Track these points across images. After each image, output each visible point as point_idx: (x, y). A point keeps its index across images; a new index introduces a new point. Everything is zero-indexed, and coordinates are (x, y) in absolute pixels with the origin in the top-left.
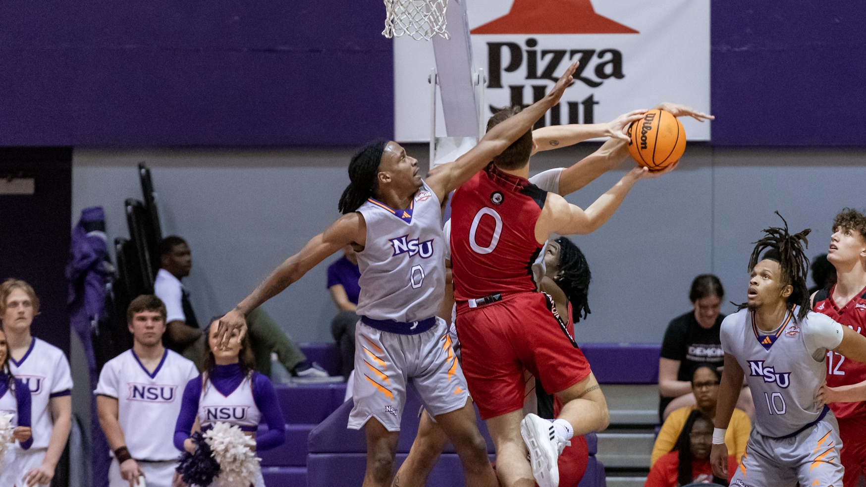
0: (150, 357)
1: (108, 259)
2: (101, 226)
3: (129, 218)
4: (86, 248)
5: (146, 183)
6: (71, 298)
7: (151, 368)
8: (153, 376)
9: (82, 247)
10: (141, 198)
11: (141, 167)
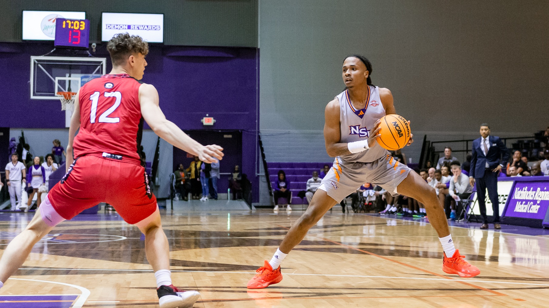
0: (15, 163)
1: (16, 146)
2: (15, 141)
3: (19, 139)
4: (12, 144)
5: (23, 134)
6: (9, 153)
7: (15, 165)
8: (15, 166)
9: (11, 144)
10: (22, 136)
11: (22, 130)
